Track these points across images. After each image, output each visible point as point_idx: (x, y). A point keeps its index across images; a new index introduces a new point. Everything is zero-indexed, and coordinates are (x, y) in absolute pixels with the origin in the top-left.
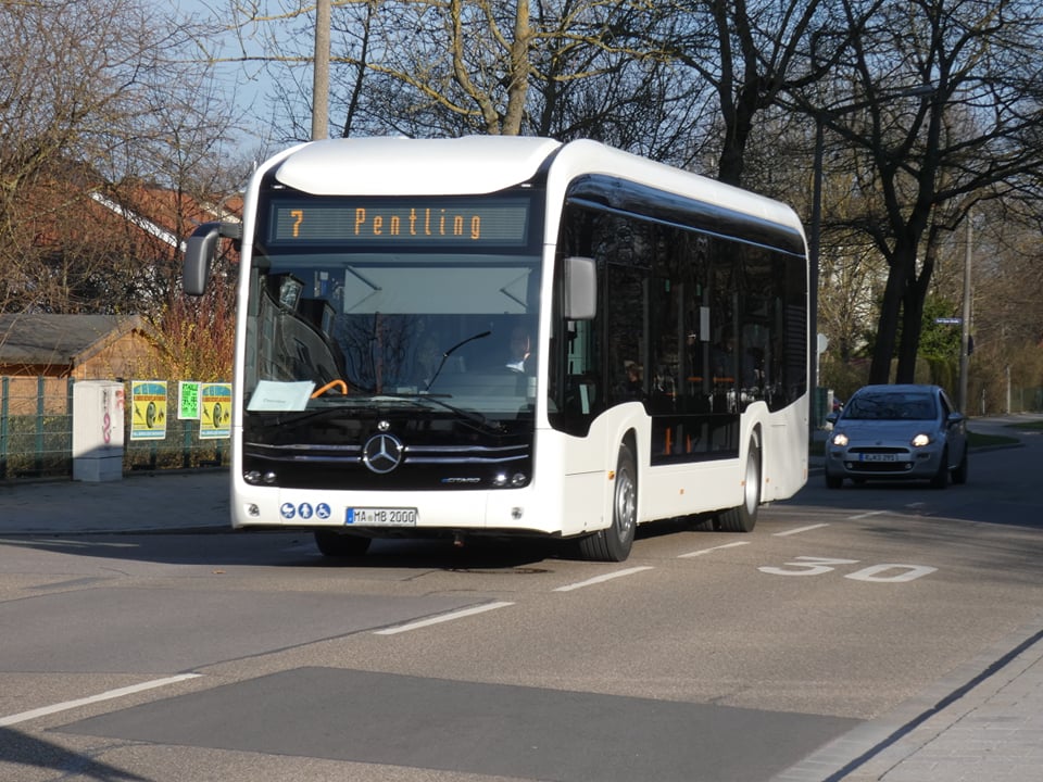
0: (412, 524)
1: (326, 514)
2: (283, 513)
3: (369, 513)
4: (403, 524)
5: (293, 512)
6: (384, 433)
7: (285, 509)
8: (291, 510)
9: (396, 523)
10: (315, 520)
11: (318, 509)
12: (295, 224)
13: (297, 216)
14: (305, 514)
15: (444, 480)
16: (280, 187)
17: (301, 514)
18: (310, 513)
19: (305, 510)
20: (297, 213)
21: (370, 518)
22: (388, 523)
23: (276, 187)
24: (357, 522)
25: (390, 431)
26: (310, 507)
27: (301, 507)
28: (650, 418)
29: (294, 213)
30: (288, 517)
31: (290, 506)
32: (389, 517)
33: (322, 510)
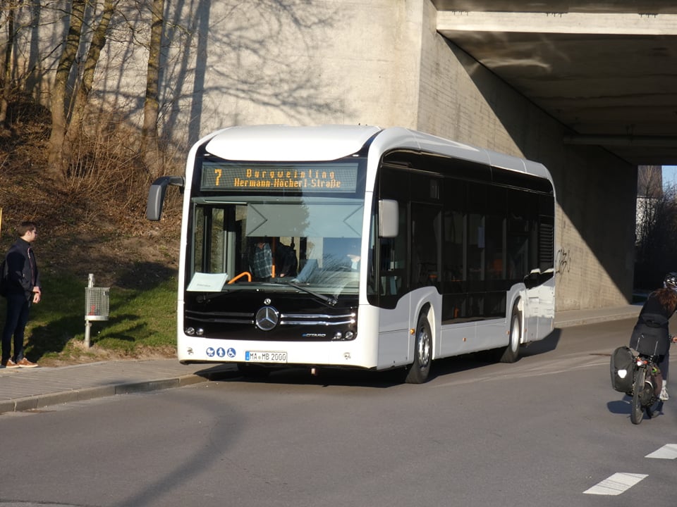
0: (285, 362)
1: (233, 354)
2: (208, 353)
3: (259, 354)
4: (279, 361)
5: (214, 353)
6: (267, 306)
7: (209, 351)
8: (212, 352)
9: (275, 361)
10: (227, 358)
11: (228, 351)
12: (217, 178)
13: (218, 173)
14: (221, 355)
15: (304, 335)
16: (208, 155)
17: (218, 354)
18: (224, 354)
19: (221, 352)
20: (219, 171)
21: (259, 358)
22: (270, 361)
23: (206, 155)
24: (252, 360)
25: (271, 305)
26: (223, 350)
27: (218, 350)
28: (441, 296)
29: (216, 171)
30: (211, 356)
31: (212, 349)
32: (271, 357)
33: (231, 352)
